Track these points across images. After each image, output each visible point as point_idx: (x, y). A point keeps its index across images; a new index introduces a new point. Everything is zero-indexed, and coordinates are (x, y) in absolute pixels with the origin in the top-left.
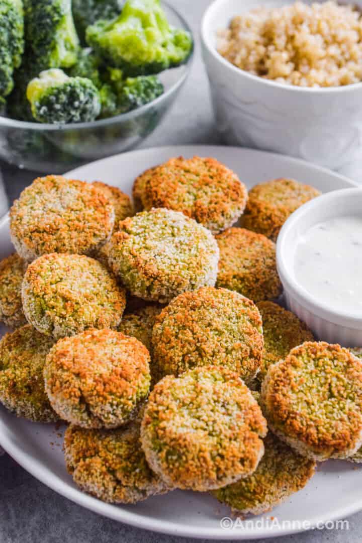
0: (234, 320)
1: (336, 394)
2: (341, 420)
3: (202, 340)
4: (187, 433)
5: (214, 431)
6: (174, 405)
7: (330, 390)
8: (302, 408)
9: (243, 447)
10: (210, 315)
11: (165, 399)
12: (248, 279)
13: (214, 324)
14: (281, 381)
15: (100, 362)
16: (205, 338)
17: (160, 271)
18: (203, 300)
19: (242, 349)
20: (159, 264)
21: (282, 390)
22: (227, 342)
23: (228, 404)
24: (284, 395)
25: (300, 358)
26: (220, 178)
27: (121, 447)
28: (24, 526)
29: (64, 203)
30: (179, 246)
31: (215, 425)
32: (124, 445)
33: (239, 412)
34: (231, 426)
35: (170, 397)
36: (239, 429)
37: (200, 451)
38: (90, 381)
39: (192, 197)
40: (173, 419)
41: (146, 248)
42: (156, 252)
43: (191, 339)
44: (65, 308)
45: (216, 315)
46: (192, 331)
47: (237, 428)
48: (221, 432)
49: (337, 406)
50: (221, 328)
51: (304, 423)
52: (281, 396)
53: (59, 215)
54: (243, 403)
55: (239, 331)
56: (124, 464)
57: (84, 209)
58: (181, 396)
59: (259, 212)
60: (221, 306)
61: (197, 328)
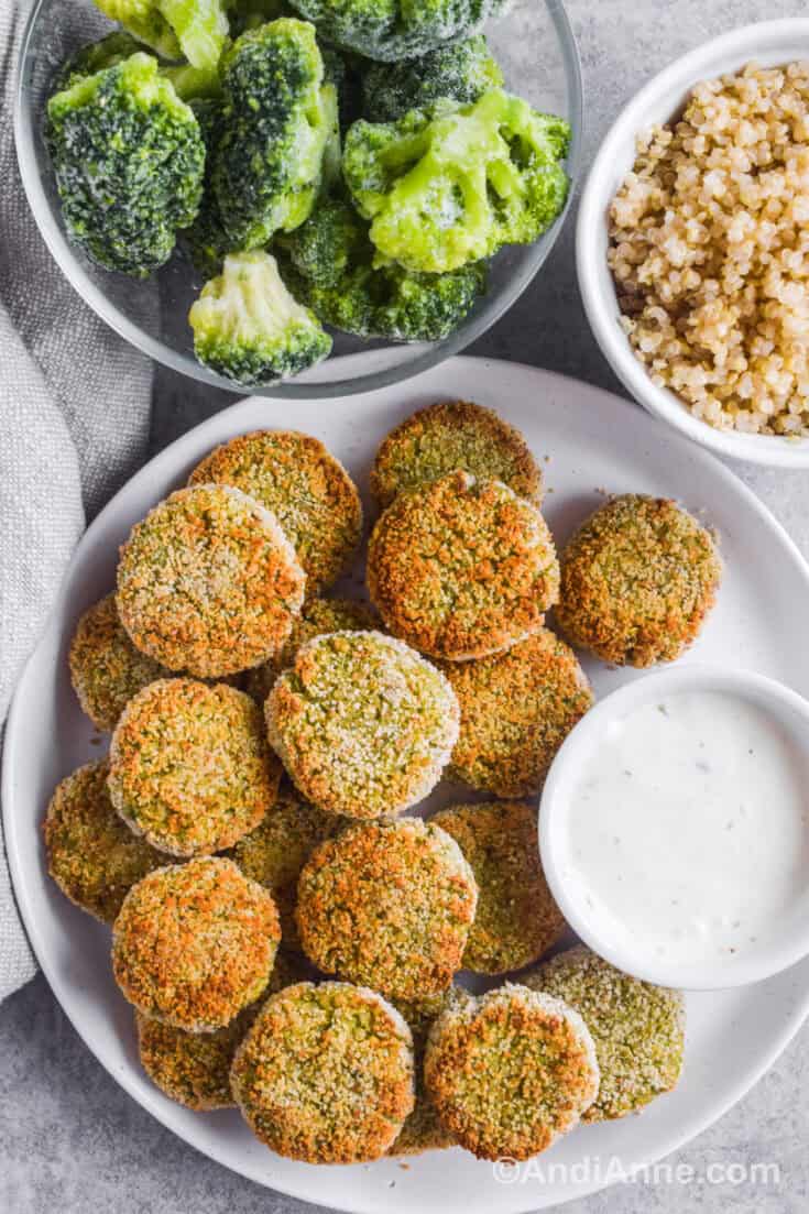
0: (426, 914)
1: (527, 1095)
2: (520, 1133)
3: (364, 937)
4: (290, 1107)
5: (328, 1111)
6: (283, 1060)
7: (520, 1087)
8: (469, 1103)
9: (363, 1142)
10: (389, 898)
11: (273, 1046)
12: (503, 766)
13: (390, 916)
14: (452, 1059)
15: (193, 959)
16: (369, 935)
17: (333, 796)
18: (386, 867)
19: (421, 965)
20: (335, 781)
21: (448, 1072)
22: (402, 946)
23: (361, 1076)
24: (449, 1080)
25: (494, 1029)
26: (510, 574)
27: (207, 1053)
28: (71, 1047)
29: (212, 587)
30: (379, 747)
31: (333, 1104)
32: (213, 1052)
33: (372, 1093)
34: (356, 1110)
35: (281, 1045)
36: (365, 1117)
37: (301, 1134)
38: (170, 992)
39: (447, 599)
40: (276, 1083)
41: (323, 738)
42: (338, 753)
43: (347, 931)
44: (166, 822)
45: (398, 901)
46: (354, 918)
47: (362, 1116)
48: (337, 1116)
49: (522, 1112)
50: (398, 925)
51: (466, 1123)
52: (444, 1081)
53: (198, 610)
54: (383, 1080)
55: (426, 934)
56: (205, 1079)
57: (243, 609)
58: (297, 1048)
59: (579, 604)
60: (410, 886)
61: (362, 916)
